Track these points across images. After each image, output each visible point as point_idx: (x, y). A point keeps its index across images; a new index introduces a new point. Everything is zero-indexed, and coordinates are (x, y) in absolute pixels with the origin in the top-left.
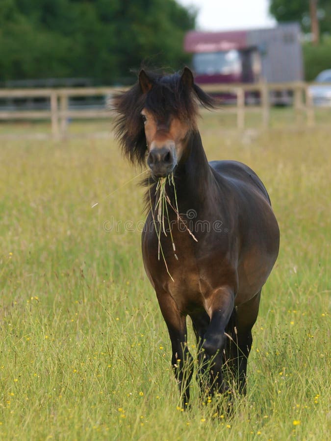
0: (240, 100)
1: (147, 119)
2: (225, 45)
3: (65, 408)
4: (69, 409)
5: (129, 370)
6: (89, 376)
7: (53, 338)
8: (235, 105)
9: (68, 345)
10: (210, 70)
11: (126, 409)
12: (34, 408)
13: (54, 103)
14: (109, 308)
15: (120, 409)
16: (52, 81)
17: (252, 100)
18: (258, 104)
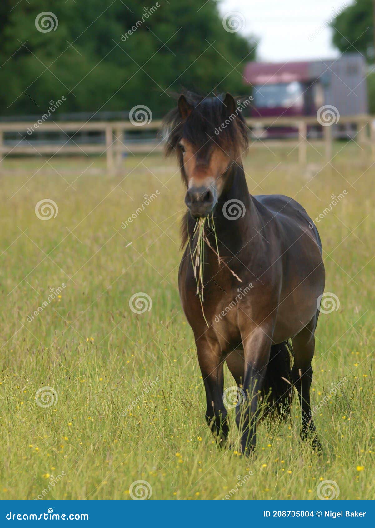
0: (302, 134)
1: (185, 150)
2: (286, 77)
3: (120, 453)
4: (125, 454)
5: (186, 414)
6: (145, 419)
7: (108, 381)
8: (297, 139)
9: (124, 387)
10: (271, 103)
11: (183, 454)
12: (88, 453)
13: (109, 137)
14: (166, 350)
15: (177, 454)
16: (107, 114)
17: (314, 134)
18: (321, 137)
